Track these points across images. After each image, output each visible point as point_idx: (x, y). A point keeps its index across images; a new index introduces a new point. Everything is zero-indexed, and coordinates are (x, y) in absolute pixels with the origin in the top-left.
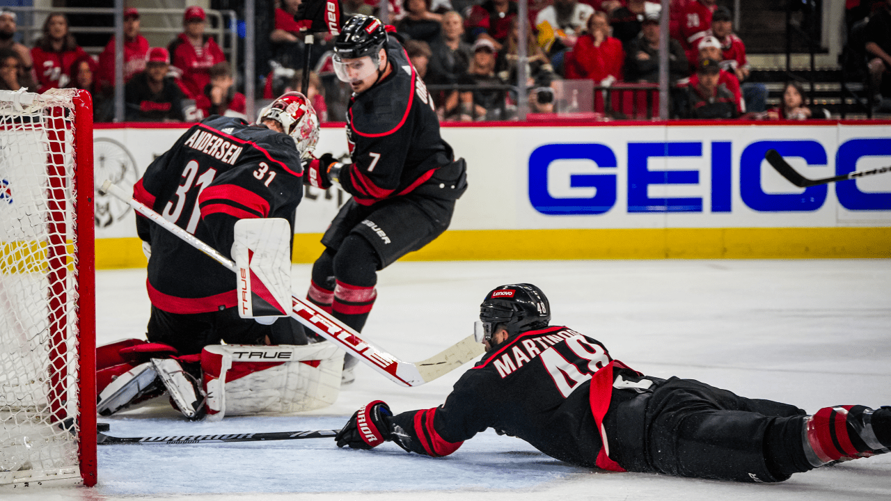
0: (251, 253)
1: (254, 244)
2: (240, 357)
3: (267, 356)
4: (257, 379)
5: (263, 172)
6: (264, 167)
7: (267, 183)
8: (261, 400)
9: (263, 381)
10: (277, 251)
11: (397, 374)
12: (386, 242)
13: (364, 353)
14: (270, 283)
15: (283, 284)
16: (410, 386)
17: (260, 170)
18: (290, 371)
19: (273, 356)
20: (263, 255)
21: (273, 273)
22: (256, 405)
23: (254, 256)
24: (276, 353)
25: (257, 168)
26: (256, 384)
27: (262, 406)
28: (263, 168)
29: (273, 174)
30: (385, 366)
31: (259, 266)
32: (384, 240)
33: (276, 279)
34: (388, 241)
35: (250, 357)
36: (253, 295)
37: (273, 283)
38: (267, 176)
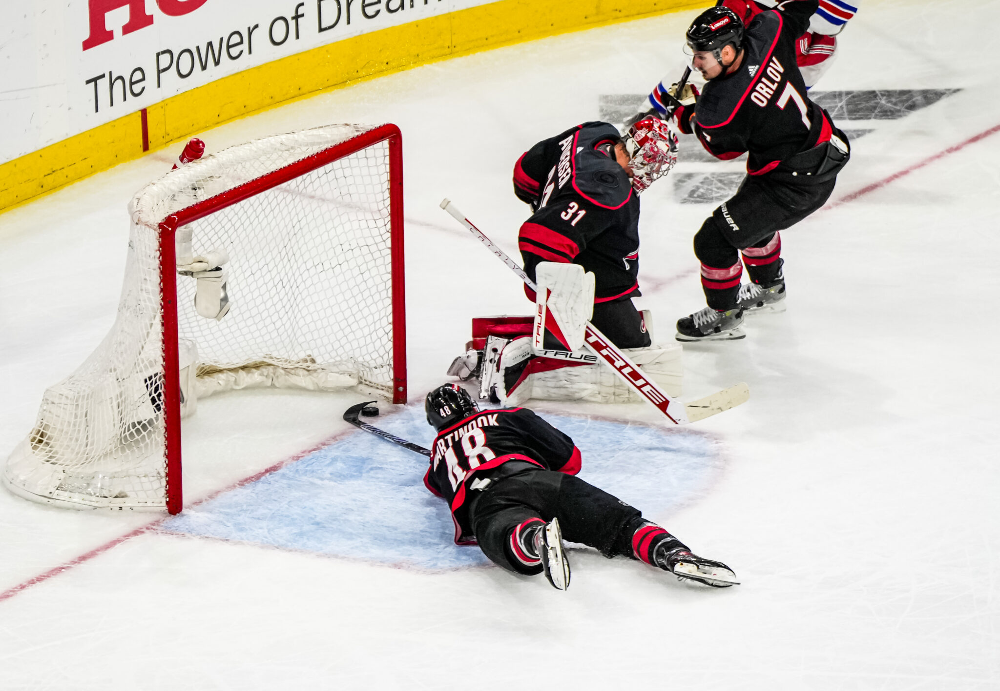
0: (549, 292)
1: (551, 284)
2: (545, 354)
3: (572, 356)
4: (570, 373)
5: (571, 212)
6: (574, 206)
7: (573, 223)
8: (577, 391)
9: (576, 376)
10: (572, 293)
11: (668, 411)
12: (734, 230)
13: (642, 389)
14: (562, 321)
15: (573, 323)
16: (677, 423)
17: (569, 210)
18: (602, 371)
19: (579, 357)
20: (560, 295)
21: (566, 311)
22: (571, 394)
23: (551, 295)
24: (582, 355)
25: (566, 208)
26: (569, 377)
27: (577, 396)
28: (571, 208)
29: (582, 213)
30: (658, 403)
31: (555, 304)
32: (733, 228)
33: (568, 318)
34: (736, 228)
35: (555, 355)
36: (546, 331)
37: (565, 321)
38: (575, 215)
